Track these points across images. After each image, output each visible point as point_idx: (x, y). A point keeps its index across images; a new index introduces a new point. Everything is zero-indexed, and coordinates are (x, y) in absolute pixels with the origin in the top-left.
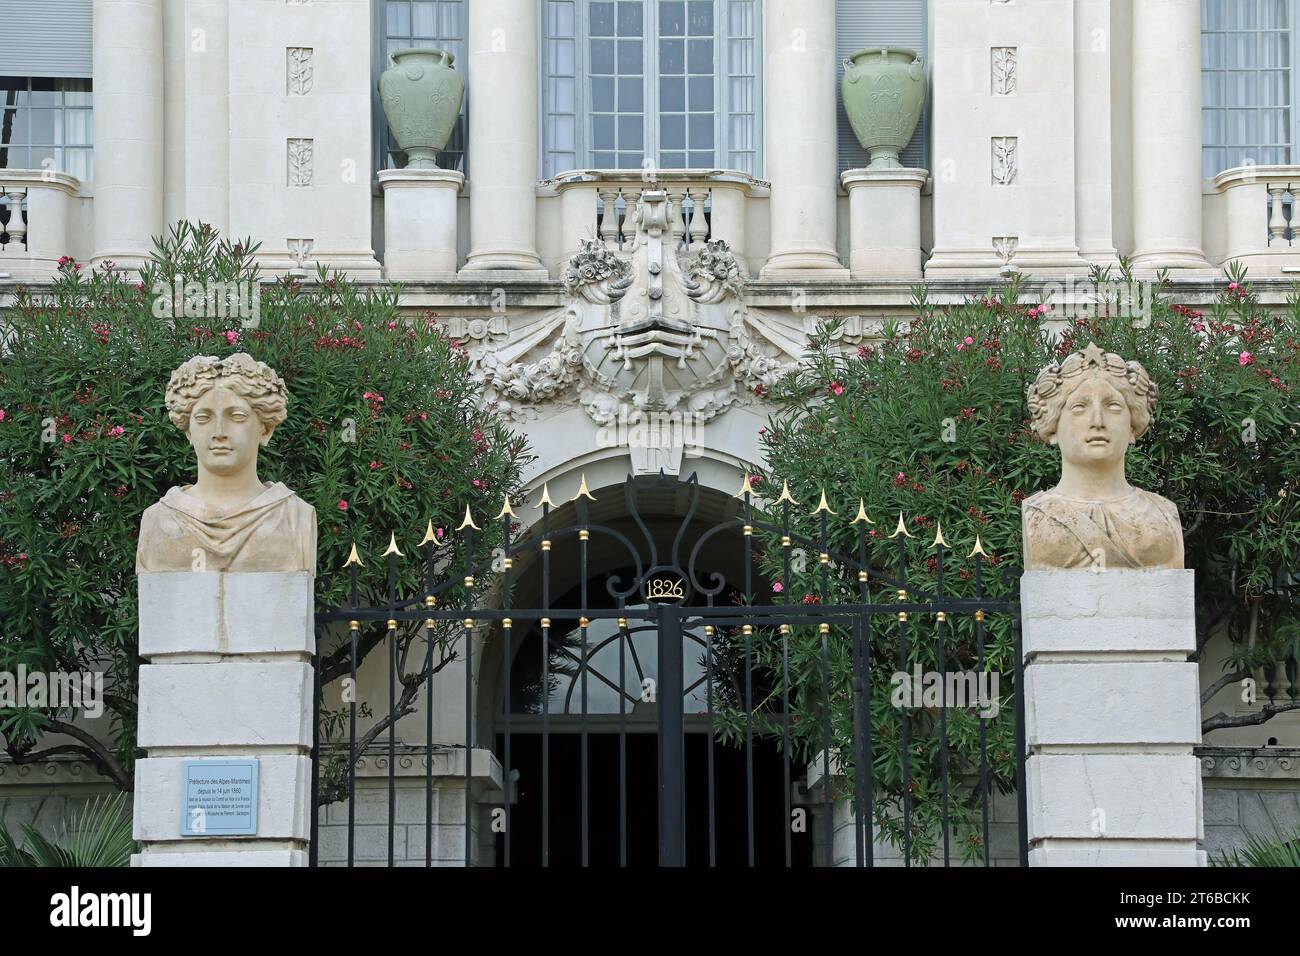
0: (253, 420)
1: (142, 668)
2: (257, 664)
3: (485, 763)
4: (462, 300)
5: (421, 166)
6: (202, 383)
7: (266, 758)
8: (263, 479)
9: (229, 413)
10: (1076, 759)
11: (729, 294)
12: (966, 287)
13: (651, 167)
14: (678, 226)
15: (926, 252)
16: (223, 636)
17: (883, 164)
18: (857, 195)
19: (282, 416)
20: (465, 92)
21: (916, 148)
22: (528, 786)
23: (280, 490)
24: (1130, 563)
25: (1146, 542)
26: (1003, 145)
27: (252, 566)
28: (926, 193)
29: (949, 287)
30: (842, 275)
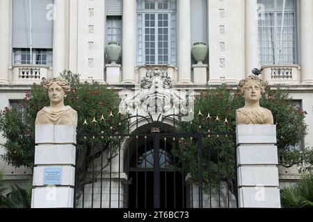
0: (62, 91)
1: (36, 146)
2: (62, 145)
3: (124, 176)
4: (120, 88)
5: (114, 64)
6: (51, 82)
7: (64, 167)
8: (65, 105)
9: (57, 89)
10: (249, 167)
11: (171, 87)
12: (215, 86)
13: (156, 63)
14: (161, 75)
15: (208, 80)
16: (54, 139)
17: (200, 63)
18: (195, 69)
19: (69, 90)
20: (122, 50)
21: (206, 61)
22: (134, 181)
23: (69, 107)
24: (261, 123)
25: (265, 118)
26: (222, 60)
27: (61, 123)
28: (208, 69)
29: (212, 86)
30: (192, 84)
